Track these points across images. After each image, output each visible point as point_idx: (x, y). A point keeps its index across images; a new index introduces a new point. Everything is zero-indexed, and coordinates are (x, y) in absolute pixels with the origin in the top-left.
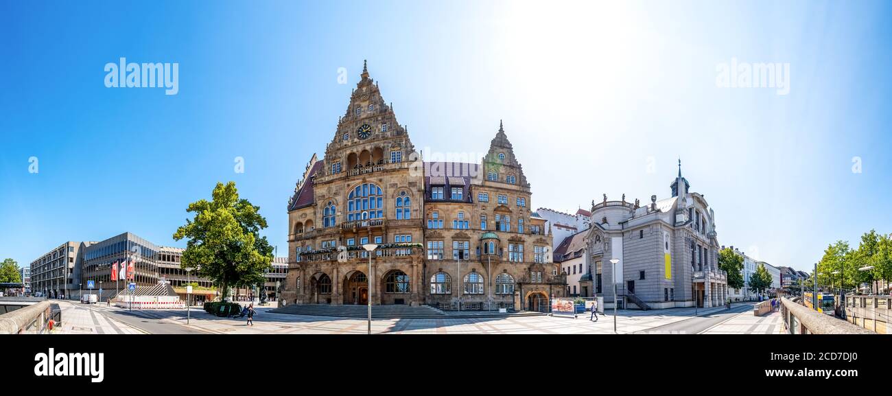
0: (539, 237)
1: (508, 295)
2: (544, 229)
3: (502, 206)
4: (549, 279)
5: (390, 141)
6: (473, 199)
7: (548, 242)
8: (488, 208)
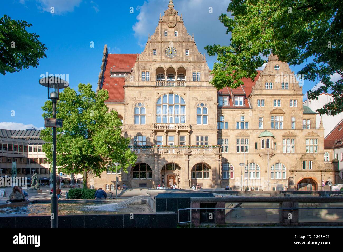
0: (310, 131)
1: (281, 180)
2: (315, 121)
3: (277, 109)
4: (319, 166)
5: (192, 64)
6: (253, 106)
7: (318, 134)
8: (265, 112)
